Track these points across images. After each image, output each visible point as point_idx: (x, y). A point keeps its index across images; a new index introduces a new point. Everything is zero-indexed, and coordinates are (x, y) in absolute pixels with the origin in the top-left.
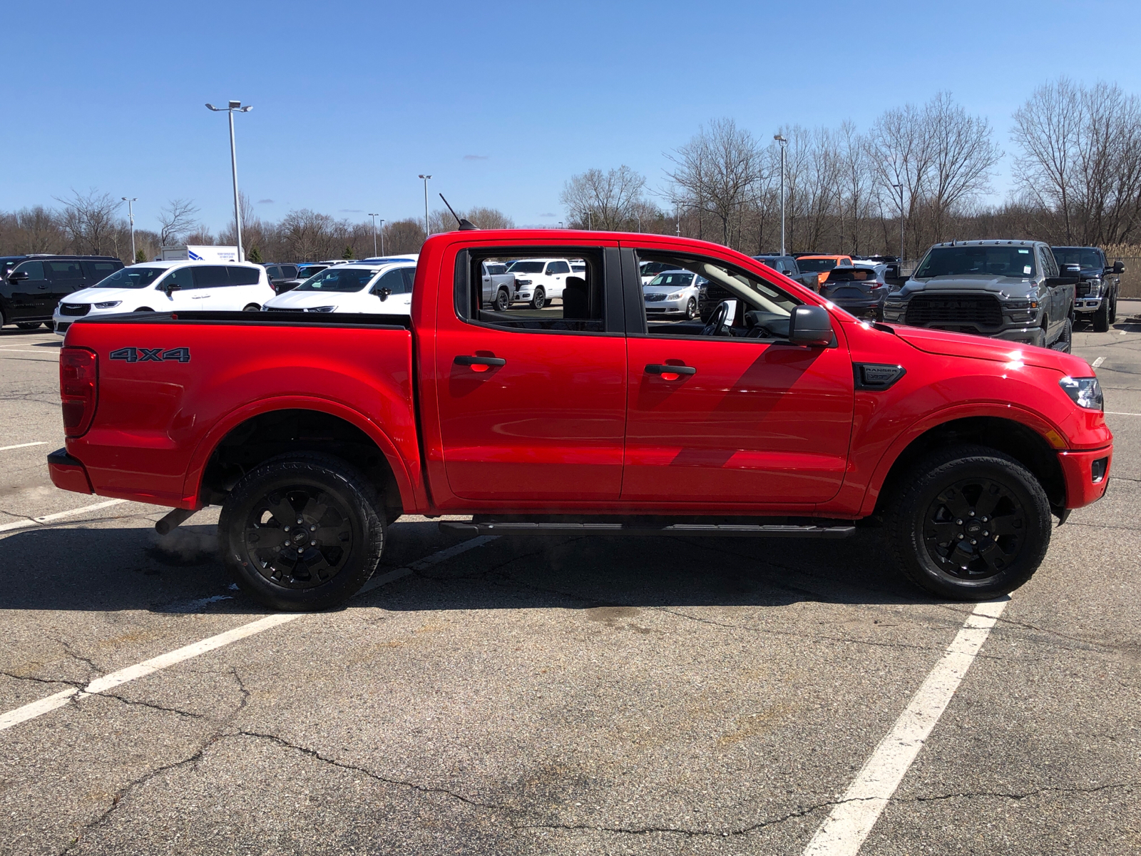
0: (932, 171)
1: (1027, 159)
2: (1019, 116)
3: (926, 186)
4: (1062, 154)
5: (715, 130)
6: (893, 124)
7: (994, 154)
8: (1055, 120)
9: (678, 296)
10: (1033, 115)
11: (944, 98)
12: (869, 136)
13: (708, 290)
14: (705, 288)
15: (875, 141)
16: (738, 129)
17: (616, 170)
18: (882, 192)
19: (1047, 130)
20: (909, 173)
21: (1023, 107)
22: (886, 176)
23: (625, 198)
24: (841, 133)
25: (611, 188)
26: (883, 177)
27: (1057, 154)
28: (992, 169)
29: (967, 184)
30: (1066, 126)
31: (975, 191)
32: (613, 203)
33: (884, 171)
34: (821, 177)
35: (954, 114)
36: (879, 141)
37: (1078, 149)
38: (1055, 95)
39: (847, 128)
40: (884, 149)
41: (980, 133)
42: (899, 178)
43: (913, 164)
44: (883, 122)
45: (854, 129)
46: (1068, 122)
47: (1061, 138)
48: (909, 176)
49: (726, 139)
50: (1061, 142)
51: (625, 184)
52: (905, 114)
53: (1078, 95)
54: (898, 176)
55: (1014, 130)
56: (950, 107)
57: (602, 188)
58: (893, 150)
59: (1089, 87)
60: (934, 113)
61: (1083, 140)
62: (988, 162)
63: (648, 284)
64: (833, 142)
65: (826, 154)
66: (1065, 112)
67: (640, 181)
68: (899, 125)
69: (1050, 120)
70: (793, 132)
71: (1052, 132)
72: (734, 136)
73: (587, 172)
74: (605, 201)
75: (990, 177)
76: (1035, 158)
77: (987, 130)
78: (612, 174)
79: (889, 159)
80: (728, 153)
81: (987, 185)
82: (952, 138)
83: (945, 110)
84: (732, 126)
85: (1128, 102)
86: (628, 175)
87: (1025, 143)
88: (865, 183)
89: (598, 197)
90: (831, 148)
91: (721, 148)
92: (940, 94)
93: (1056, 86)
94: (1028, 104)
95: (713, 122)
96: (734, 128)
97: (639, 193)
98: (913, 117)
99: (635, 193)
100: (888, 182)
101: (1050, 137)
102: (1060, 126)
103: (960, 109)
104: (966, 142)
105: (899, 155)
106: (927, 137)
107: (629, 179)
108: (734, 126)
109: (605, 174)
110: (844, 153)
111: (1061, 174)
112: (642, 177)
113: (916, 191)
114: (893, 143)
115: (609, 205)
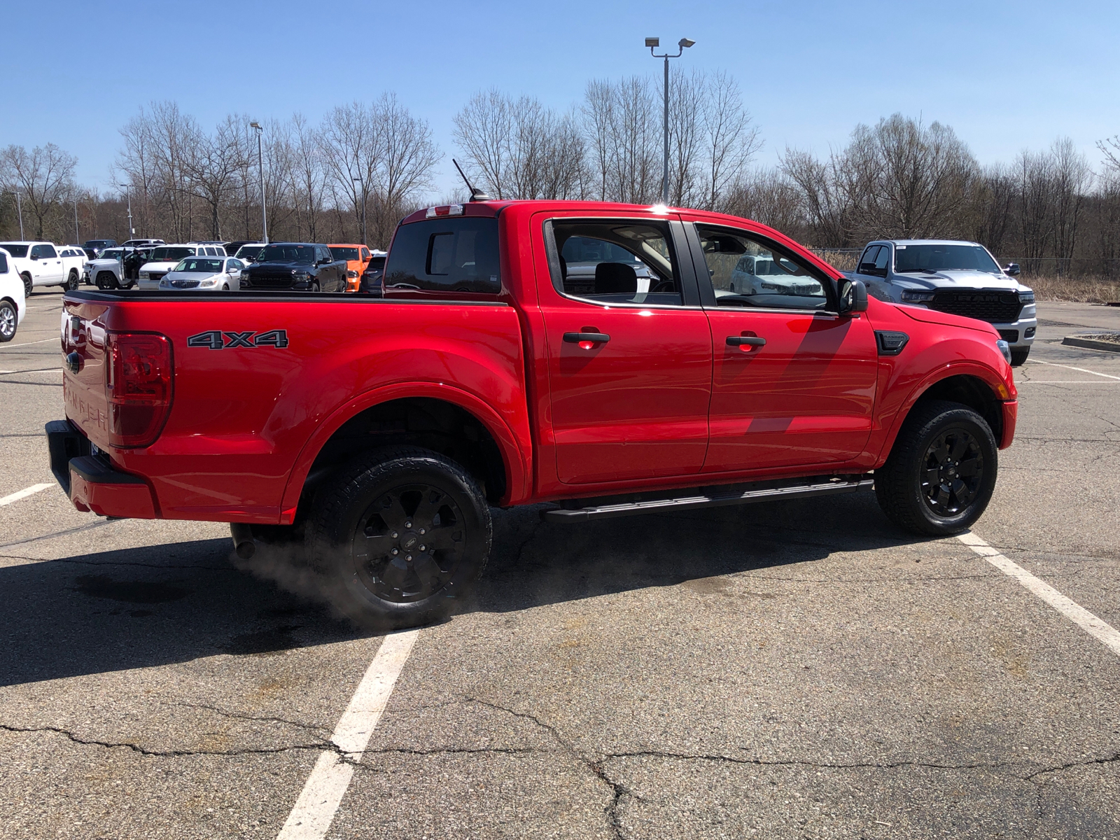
0: (381, 167)
1: (468, 161)
2: (459, 121)
3: (376, 181)
4: (497, 157)
5: (156, 112)
6: (343, 119)
7: (436, 155)
8: (489, 126)
9: (211, 283)
10: (471, 120)
11: (389, 98)
12: (320, 130)
13: (251, 276)
14: (248, 275)
15: (326, 135)
16: (182, 113)
17: (41, 147)
18: (336, 185)
19: (483, 135)
20: (361, 168)
21: (462, 112)
22: (339, 169)
23: (55, 179)
24: (292, 124)
25: (37, 167)
26: (336, 170)
27: (492, 158)
28: (434, 168)
29: (414, 181)
30: (498, 132)
31: (421, 187)
32: (39, 185)
33: (336, 166)
34: (274, 167)
35: (399, 115)
36: (329, 136)
37: (511, 154)
38: (488, 103)
39: (298, 121)
40: (335, 143)
41: (422, 134)
42: (351, 172)
43: (363, 160)
44: (332, 117)
45: (305, 121)
46: (500, 128)
47: (495, 143)
48: (361, 170)
49: (169, 124)
50: (495, 146)
51: (54, 164)
52: (354, 111)
53: (507, 106)
54: (349, 171)
55: (455, 133)
56: (395, 107)
57: (25, 166)
58: (343, 145)
59: (515, 100)
60: (381, 112)
61: (513, 147)
62: (430, 162)
63: (172, 269)
64: (284, 134)
65: (278, 145)
66: (497, 120)
67: (71, 160)
68: (348, 120)
69: (484, 124)
70: (242, 120)
71: (487, 137)
72: (177, 121)
73: (7, 148)
74: (31, 181)
75: (434, 175)
76: (474, 160)
77: (428, 131)
78: (38, 152)
79: (341, 153)
80: (172, 137)
81: (431, 183)
82: (398, 137)
83: (391, 110)
84: (175, 110)
85: (547, 116)
86: (57, 154)
87: (465, 146)
88: (318, 176)
89: (22, 176)
90: (282, 139)
91: (164, 132)
92: (386, 94)
93: (488, 96)
94: (466, 110)
95: (154, 105)
96: (178, 112)
97: (71, 173)
98: (361, 115)
99: (66, 173)
100: (341, 175)
101: (485, 141)
102: (494, 133)
103: (404, 110)
104: (410, 141)
105: (350, 149)
106: (375, 135)
107: (57, 159)
108: (177, 110)
109: (29, 152)
110: (295, 144)
111: (497, 176)
112: (73, 157)
113: (368, 186)
114: (343, 138)
115: (35, 186)
